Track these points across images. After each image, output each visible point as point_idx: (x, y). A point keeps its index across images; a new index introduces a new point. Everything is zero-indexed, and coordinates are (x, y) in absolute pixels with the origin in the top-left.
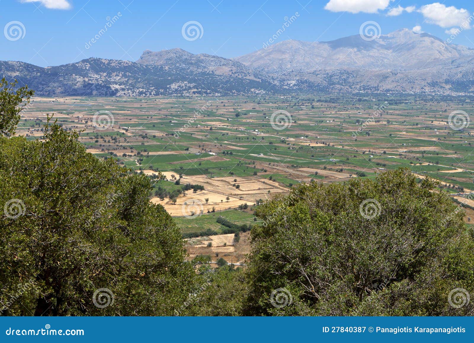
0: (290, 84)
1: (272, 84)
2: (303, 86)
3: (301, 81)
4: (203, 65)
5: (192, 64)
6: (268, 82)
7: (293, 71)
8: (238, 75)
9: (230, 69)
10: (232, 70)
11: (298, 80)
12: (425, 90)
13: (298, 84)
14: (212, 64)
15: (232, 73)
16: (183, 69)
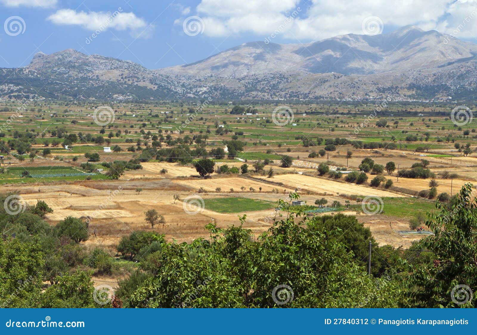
0: (199, 92)
1: (172, 91)
2: (215, 94)
3: (215, 87)
4: (87, 68)
5: (74, 67)
6: (167, 89)
7: (212, 76)
8: (129, 80)
9: (120, 73)
10: (122, 75)
11: (211, 87)
12: (369, 96)
13: (209, 91)
14: (101, 67)
15: (122, 78)
16: (60, 74)
